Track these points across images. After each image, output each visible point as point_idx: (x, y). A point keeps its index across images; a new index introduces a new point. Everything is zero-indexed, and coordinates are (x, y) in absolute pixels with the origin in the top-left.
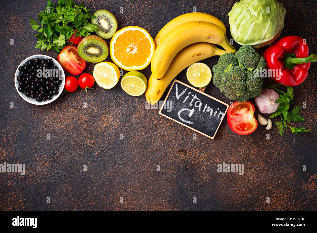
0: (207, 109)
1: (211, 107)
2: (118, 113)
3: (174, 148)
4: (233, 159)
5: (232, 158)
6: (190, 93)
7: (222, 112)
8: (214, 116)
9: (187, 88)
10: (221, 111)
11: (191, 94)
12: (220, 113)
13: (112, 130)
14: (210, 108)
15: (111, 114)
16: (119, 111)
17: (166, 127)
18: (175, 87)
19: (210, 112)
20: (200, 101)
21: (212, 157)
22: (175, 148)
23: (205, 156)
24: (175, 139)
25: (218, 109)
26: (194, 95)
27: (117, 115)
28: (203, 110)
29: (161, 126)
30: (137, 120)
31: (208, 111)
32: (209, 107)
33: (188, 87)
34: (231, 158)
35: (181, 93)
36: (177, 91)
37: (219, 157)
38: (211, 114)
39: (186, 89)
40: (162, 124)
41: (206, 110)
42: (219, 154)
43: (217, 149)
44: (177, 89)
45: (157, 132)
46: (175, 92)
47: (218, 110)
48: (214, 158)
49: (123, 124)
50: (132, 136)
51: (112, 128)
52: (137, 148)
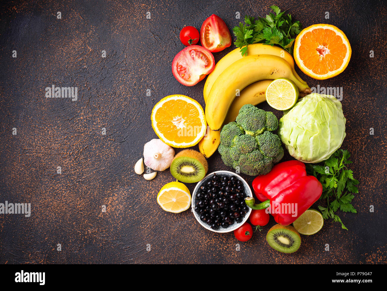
2: (123, 194)
13: (118, 215)
15: (115, 196)
16: (125, 192)
22: (196, 232)
23: (235, 240)
27: (123, 196)
30: (147, 202)
37: (252, 240)
49: (130, 206)
50: (142, 221)
51: (117, 213)
52: (150, 235)
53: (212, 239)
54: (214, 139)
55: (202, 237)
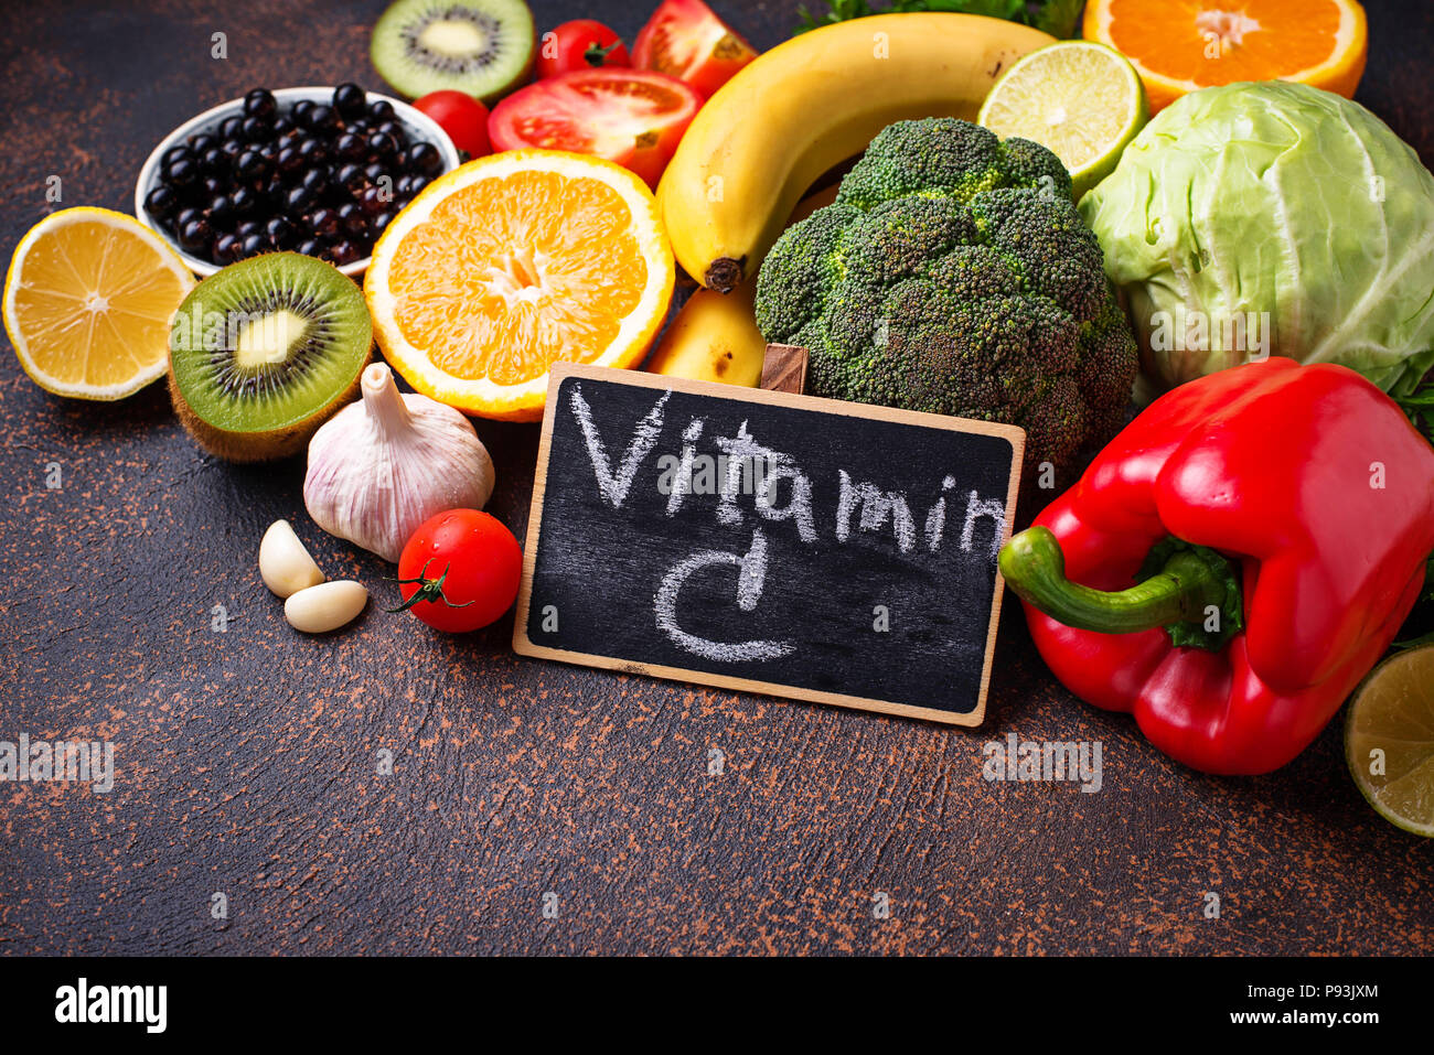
0: (859, 508)
1: (884, 489)
2: (165, 708)
3: (639, 903)
4: (1158, 929)
5: (1151, 922)
6: (694, 430)
7: (982, 497)
8: (934, 545)
9: (665, 399)
10: (974, 493)
11: (707, 433)
12: (975, 508)
13: (110, 818)
14: (877, 493)
15: (109, 718)
16: (178, 695)
17: (552, 766)
18: (574, 418)
19: (888, 529)
20: (791, 466)
21: (975, 935)
22: (644, 898)
23: (919, 934)
24: (641, 838)
25: (949, 483)
26: (733, 435)
27: (160, 720)
28: (834, 523)
29: (513, 758)
30: (315, 740)
31: (872, 521)
32: (871, 492)
33: (663, 393)
34: (1139, 922)
35: (630, 454)
36: (593, 446)
37: (1035, 926)
38: (906, 543)
39: (655, 413)
40: (520, 743)
41: (855, 518)
42: (1032, 904)
43: (1006, 872)
44: (589, 430)
45: (482, 803)
46: (585, 452)
47: (948, 495)
48: (1001, 937)
49: (202, 770)
50: (272, 848)
51: (110, 808)
52: (318, 928)
53: (757, 934)
54: (722, 351)
55: (685, 927)
